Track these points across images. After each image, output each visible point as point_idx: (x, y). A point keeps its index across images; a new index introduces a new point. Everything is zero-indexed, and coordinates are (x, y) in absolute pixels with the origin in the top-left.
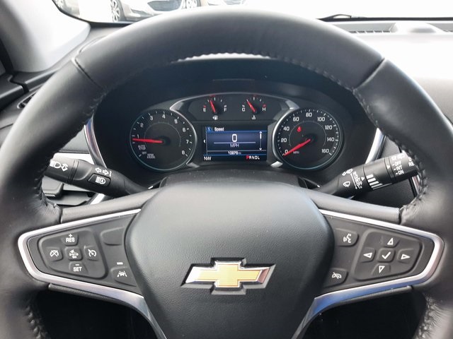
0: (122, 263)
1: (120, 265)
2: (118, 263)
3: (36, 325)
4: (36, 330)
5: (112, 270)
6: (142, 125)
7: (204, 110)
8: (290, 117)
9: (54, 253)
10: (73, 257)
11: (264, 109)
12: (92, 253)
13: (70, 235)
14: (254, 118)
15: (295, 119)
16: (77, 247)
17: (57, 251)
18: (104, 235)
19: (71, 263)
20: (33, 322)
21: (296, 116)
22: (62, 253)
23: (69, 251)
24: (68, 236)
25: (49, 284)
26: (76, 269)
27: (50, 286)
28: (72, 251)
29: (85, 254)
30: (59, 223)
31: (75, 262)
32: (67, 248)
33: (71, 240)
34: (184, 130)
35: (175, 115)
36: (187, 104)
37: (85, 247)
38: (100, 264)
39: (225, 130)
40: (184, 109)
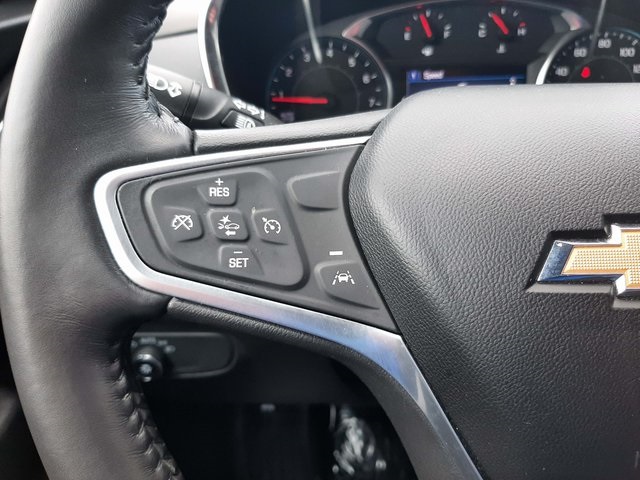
0: (340, 253)
1: (335, 258)
2: (332, 253)
3: (134, 406)
4: (134, 417)
5: (318, 269)
6: (289, 72)
7: (407, 36)
8: (569, 48)
9: (183, 221)
10: (228, 233)
11: (522, 32)
12: (271, 226)
13: (219, 182)
14: (502, 49)
15: (580, 53)
16: (235, 210)
17: (188, 217)
18: (296, 185)
19: (222, 248)
20: (127, 398)
21: (581, 45)
22: (200, 221)
23: (217, 219)
24: (212, 182)
25: (170, 298)
26: (235, 264)
27: (171, 304)
28: (225, 220)
29: (255, 227)
30: (191, 152)
31: (231, 246)
32: (212, 211)
33: (219, 191)
34: (366, 79)
35: (352, 48)
36: (377, 23)
37: (254, 212)
38: (290, 251)
39: (446, 75)
40: (369, 36)
